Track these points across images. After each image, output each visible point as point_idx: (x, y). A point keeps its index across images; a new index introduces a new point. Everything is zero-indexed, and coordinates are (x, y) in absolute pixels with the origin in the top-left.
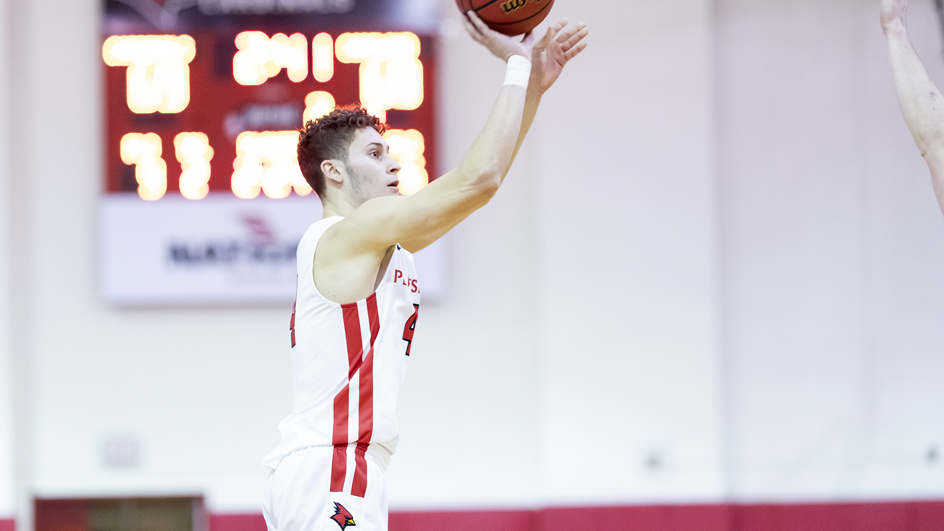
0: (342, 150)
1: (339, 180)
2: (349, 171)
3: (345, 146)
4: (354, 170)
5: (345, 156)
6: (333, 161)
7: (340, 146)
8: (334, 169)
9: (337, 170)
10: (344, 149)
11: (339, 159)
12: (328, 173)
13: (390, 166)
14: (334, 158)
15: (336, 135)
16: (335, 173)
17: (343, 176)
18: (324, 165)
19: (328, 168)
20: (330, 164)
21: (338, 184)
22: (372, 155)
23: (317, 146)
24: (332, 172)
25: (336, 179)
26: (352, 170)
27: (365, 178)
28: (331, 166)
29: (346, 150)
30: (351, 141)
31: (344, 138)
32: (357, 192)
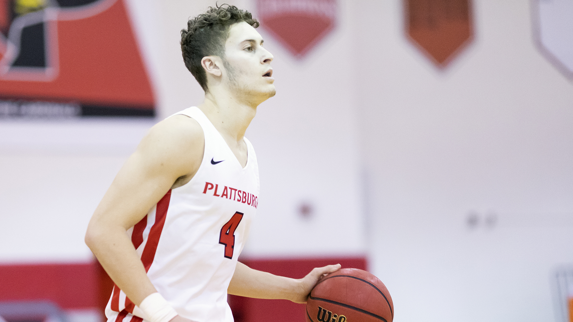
0: (219, 46)
1: (219, 74)
2: (226, 64)
3: (222, 43)
4: (230, 64)
5: (222, 52)
6: (211, 58)
7: (217, 43)
8: (214, 65)
9: (215, 65)
10: (221, 46)
11: (217, 55)
12: (208, 68)
13: (263, 56)
14: (212, 54)
15: (212, 33)
16: (214, 68)
17: (221, 70)
18: (204, 62)
19: (208, 64)
20: (210, 60)
21: (219, 78)
22: (247, 50)
23: (198, 43)
24: (212, 67)
25: (216, 74)
26: (229, 64)
27: (241, 72)
28: (211, 62)
29: (223, 46)
30: (226, 37)
31: (220, 34)
32: (234, 84)
